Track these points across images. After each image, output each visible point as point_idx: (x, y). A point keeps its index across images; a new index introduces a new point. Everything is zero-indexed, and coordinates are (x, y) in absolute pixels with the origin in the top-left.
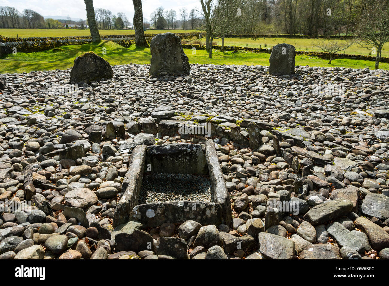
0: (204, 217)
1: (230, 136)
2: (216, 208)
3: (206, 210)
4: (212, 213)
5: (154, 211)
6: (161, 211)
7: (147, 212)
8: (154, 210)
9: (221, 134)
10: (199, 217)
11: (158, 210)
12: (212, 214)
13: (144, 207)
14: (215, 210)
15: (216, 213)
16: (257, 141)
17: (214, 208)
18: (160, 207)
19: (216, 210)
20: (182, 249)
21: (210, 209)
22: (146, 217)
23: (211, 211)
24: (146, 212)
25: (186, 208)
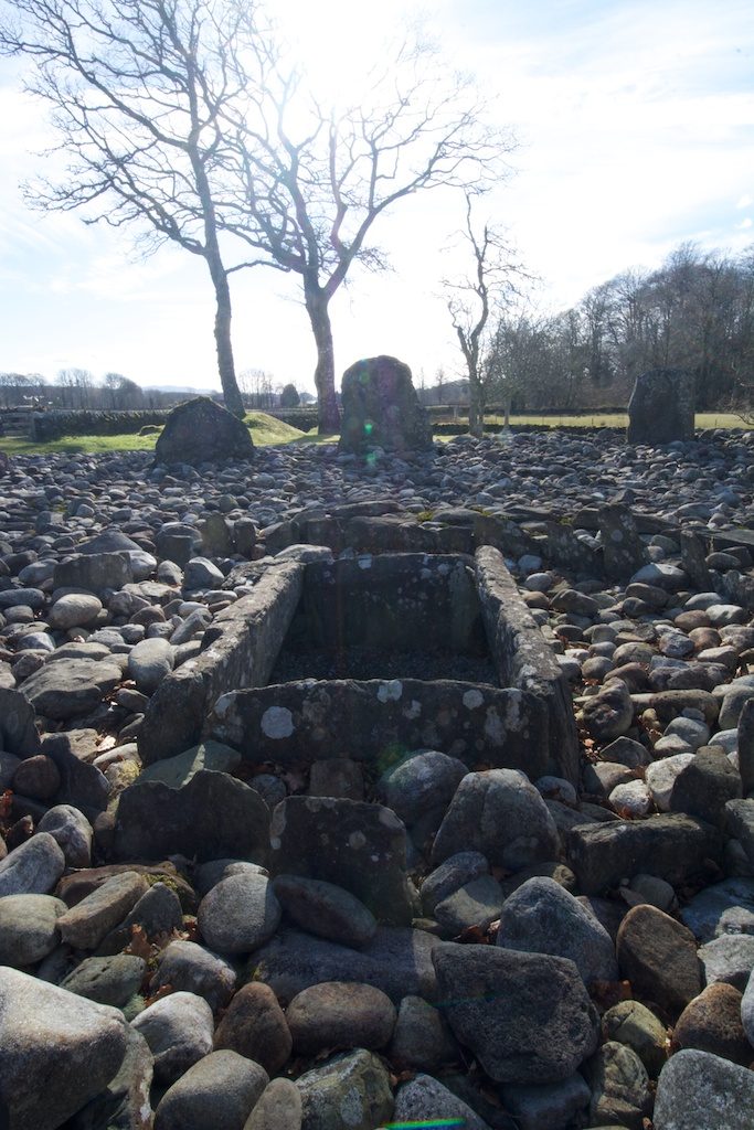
0: (479, 745)
1: (545, 551)
2: (522, 709)
3: (486, 716)
4: (508, 727)
5: (289, 713)
6: (316, 715)
7: (265, 717)
8: (292, 711)
9: (519, 546)
10: (460, 745)
11: (305, 711)
12: (509, 731)
13: (255, 699)
14: (521, 717)
15: (525, 728)
16: (627, 555)
17: (514, 710)
18: (312, 700)
19: (526, 719)
20: (382, 856)
21: (503, 714)
22: (262, 735)
23: (507, 721)
24: (260, 718)
25: (410, 707)
